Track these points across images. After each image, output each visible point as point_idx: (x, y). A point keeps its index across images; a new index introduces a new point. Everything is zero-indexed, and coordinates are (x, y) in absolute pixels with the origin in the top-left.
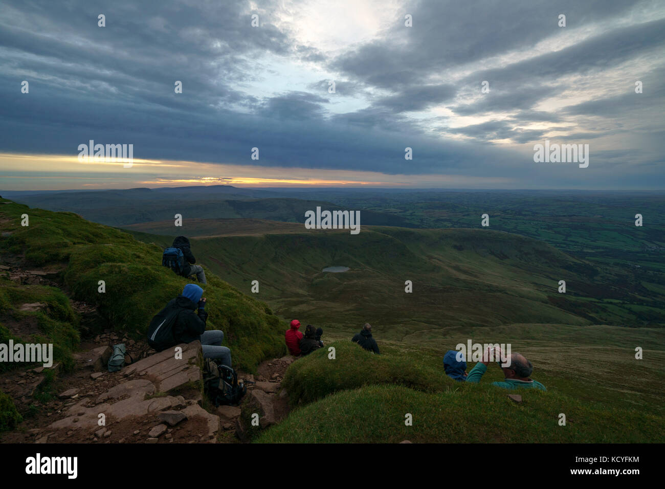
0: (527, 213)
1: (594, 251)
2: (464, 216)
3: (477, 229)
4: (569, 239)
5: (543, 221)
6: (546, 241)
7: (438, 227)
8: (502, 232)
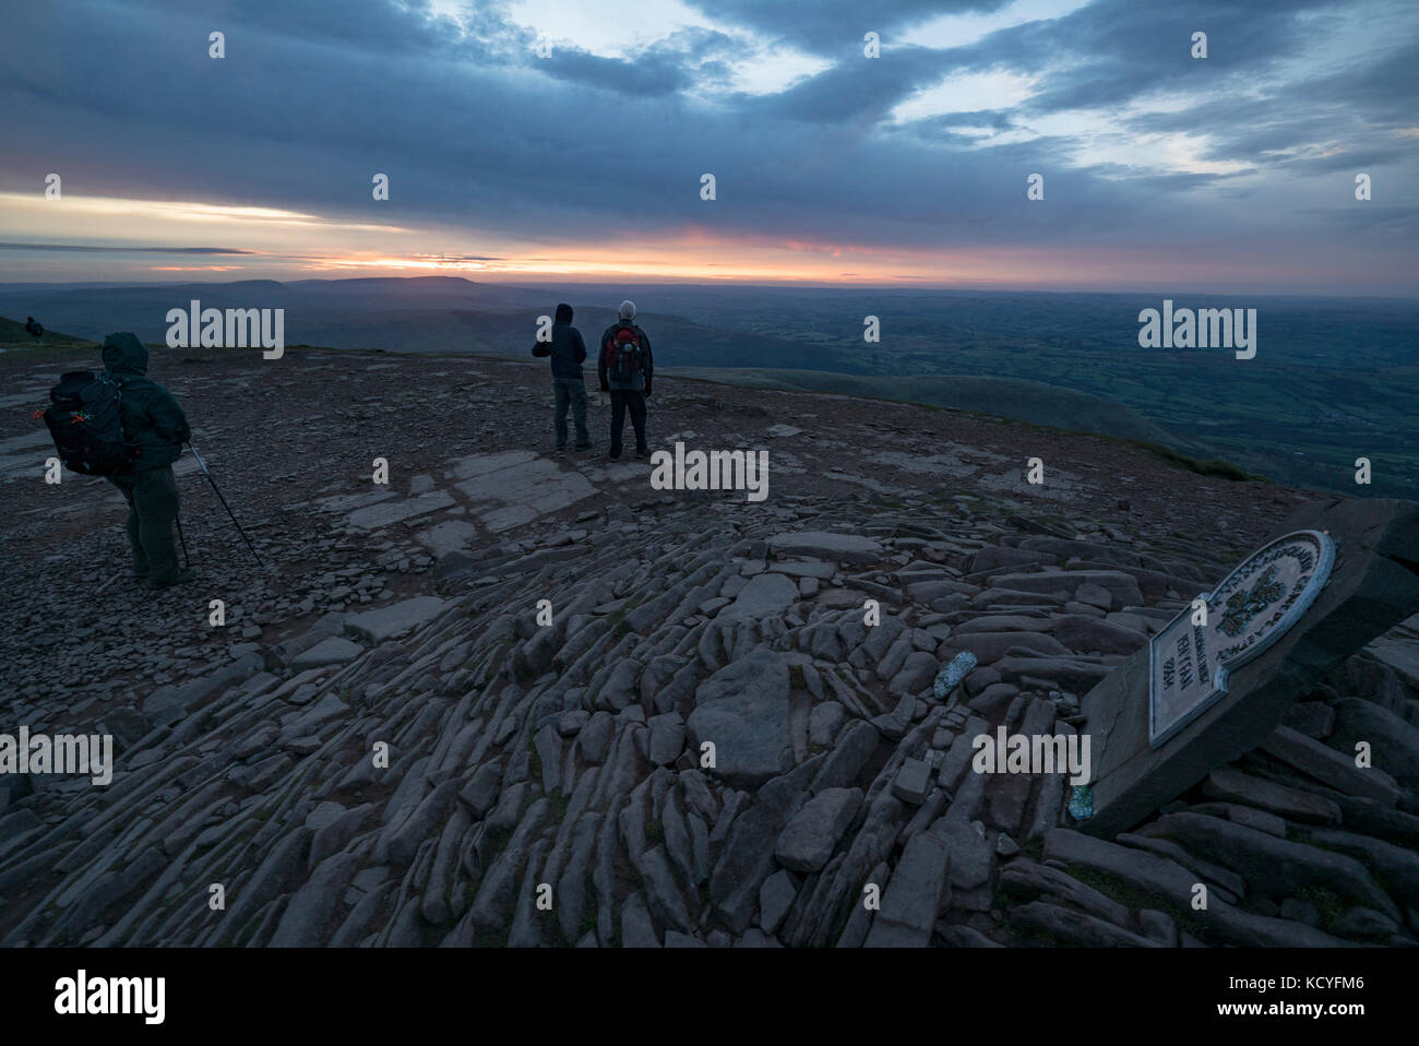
0: (1091, 343)
1: (1215, 424)
2: (962, 349)
3: (988, 378)
4: (1172, 398)
5: (1124, 361)
6: (1125, 402)
7: (909, 373)
8: (1039, 384)
